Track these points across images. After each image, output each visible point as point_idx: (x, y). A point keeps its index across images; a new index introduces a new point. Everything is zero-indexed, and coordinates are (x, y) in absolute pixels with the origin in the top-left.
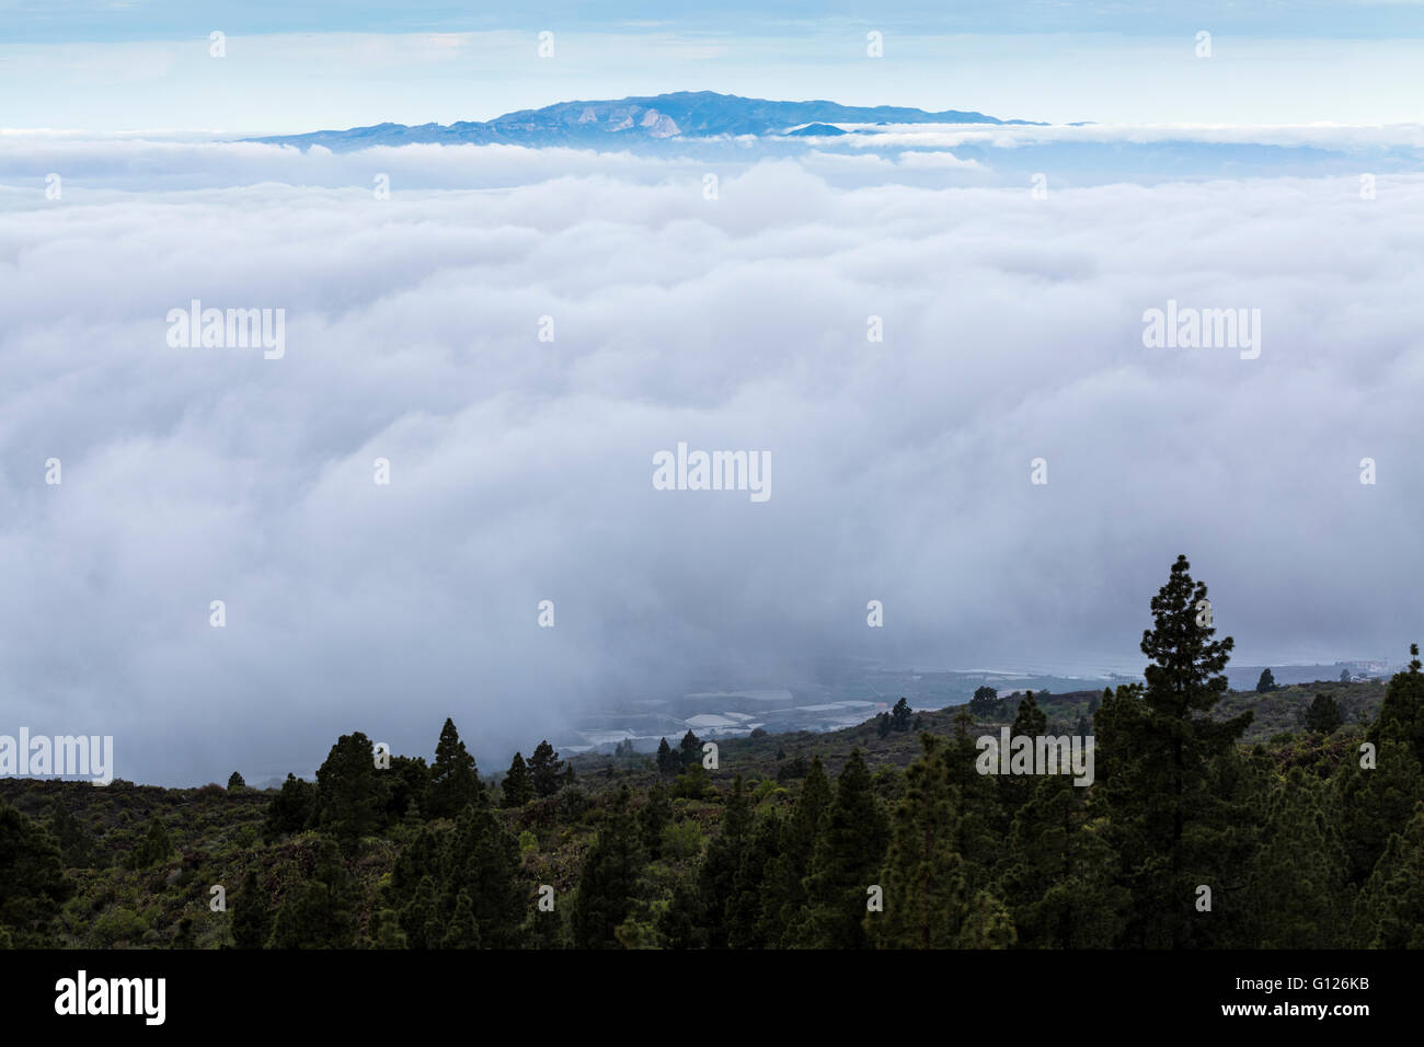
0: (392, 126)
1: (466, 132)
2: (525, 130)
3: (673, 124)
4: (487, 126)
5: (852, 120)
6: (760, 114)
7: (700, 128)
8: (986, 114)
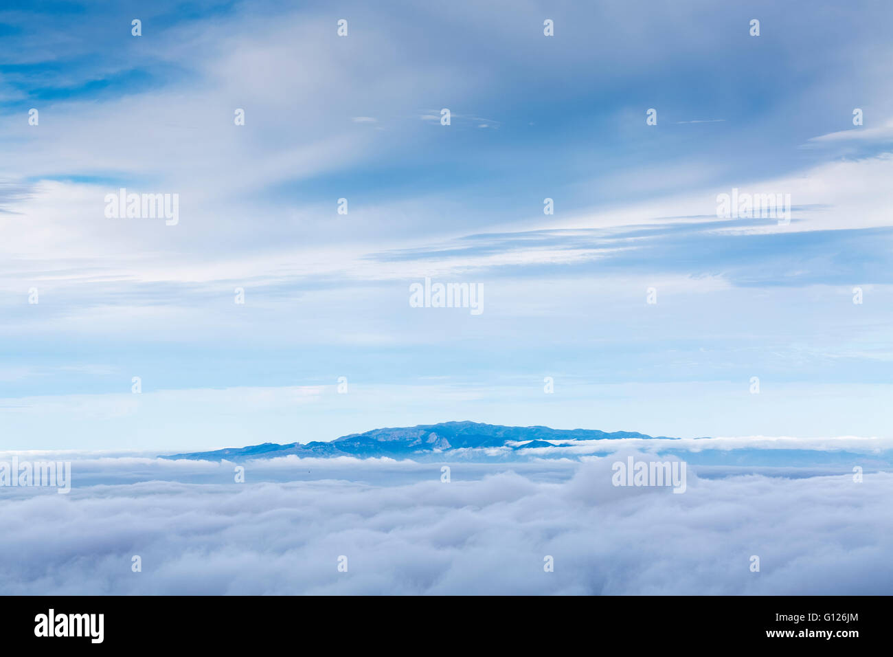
0: (271, 445)
1: (317, 448)
2: (353, 447)
3: (447, 442)
4: (330, 445)
5: (558, 438)
6: (500, 434)
7: (463, 444)
8: (642, 433)
